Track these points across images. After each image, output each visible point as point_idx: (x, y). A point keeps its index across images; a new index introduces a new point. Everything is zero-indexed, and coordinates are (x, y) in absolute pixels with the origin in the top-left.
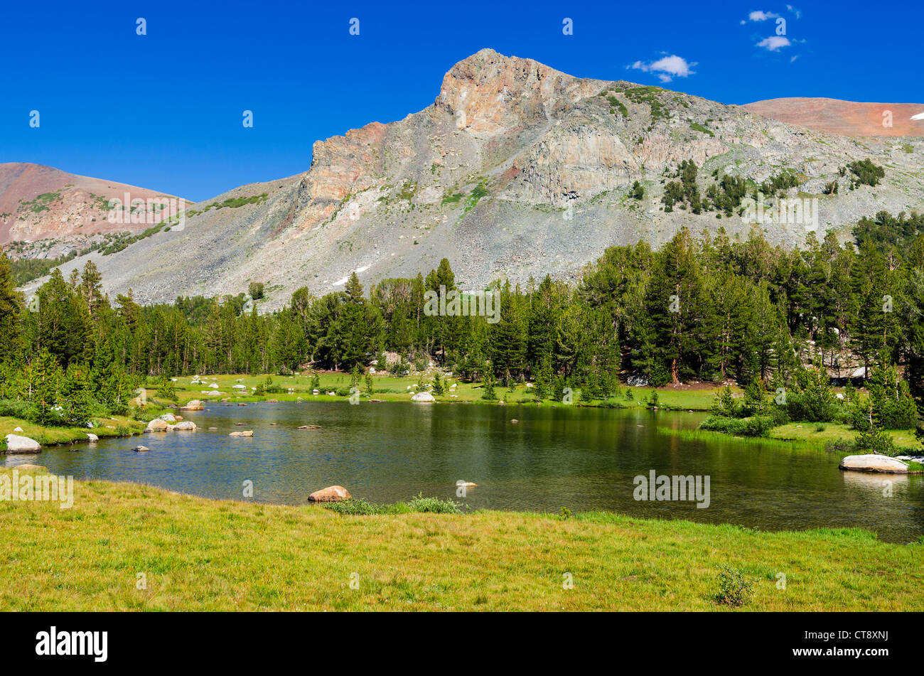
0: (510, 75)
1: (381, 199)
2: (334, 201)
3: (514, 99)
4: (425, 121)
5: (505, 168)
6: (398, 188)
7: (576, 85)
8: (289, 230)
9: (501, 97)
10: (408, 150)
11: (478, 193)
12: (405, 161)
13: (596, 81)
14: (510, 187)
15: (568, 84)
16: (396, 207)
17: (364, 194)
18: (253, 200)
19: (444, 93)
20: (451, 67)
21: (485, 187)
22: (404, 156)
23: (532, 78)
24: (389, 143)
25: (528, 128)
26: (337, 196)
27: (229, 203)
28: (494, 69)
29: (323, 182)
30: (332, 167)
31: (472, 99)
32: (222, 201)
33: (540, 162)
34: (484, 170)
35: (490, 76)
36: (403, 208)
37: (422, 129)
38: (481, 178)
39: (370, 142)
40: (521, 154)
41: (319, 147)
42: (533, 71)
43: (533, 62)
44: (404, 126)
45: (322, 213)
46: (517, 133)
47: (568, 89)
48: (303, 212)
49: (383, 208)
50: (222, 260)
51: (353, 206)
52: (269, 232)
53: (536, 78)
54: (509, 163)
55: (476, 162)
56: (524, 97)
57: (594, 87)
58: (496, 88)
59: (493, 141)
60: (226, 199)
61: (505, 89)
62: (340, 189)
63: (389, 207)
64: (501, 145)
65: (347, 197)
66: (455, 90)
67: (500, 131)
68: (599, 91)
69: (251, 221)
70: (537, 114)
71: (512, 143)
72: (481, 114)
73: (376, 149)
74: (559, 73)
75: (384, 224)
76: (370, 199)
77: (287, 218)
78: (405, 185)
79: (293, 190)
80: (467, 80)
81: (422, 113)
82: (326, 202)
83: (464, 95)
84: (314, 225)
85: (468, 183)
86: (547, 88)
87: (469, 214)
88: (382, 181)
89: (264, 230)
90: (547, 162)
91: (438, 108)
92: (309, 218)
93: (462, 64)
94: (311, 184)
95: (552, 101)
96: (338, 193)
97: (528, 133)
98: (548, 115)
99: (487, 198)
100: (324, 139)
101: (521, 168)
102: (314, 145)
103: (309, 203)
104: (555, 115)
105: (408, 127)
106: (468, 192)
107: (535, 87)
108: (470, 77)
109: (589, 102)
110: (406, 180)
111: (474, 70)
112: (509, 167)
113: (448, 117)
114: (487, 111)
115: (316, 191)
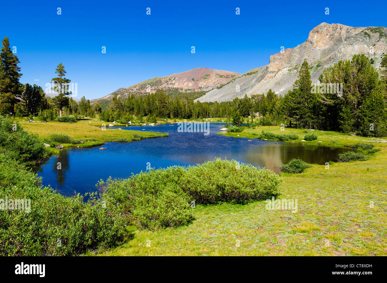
0: (331, 29)
1: (289, 70)
2: (275, 72)
3: (332, 37)
4: (303, 46)
5: (327, 58)
6: (294, 67)
7: (353, 30)
8: (263, 80)
9: (327, 36)
10: (297, 55)
11: (318, 66)
12: (296, 59)
13: (361, 28)
14: (328, 64)
15: (351, 30)
16: (293, 72)
17: (284, 69)
18: (254, 73)
19: (309, 37)
20: (312, 30)
21: (321, 64)
22: (296, 57)
23: (339, 29)
24: (292, 54)
25: (336, 45)
26: (276, 70)
27: (248, 74)
28: (325, 28)
29: (272, 67)
30: (275, 62)
31: (318, 38)
32: (246, 74)
33: (338, 55)
34: (321, 59)
35: (324, 31)
36: (295, 72)
37: (302, 49)
38: (319, 61)
39: (287, 54)
40: (333, 53)
41: (272, 57)
42: (339, 27)
43: (339, 25)
44: (297, 49)
45: (272, 75)
46: (332, 47)
47: (351, 31)
48: (267, 75)
49: (289, 73)
50: (245, 89)
51: (280, 72)
52: (257, 82)
53: (340, 29)
54: (329, 56)
55: (318, 57)
56: (335, 36)
57: (359, 30)
58: (326, 34)
59: (324, 50)
60: (247, 73)
61: (329, 34)
62: (277, 68)
63: (291, 72)
64: (327, 51)
65: (279, 70)
66: (313, 37)
67: (327, 47)
68: (361, 31)
69: (253, 79)
70: (339, 40)
71: (331, 50)
72: (321, 43)
73: (288, 56)
74: (347, 27)
75: (289, 77)
76: (285, 70)
77: (263, 77)
78: (296, 66)
79: (264, 69)
80: (317, 33)
81: (302, 44)
82: (273, 72)
83: (316, 37)
84: (270, 78)
85: (315, 63)
86: (343, 32)
87: (315, 72)
88: (289, 65)
89: (256, 81)
90: (341, 55)
91: (307, 42)
92: (268, 77)
93: (315, 28)
94: (269, 67)
95: (345, 36)
96: (276, 69)
97: (336, 46)
98: (343, 40)
99: (321, 67)
100: (273, 55)
101: (332, 57)
102: (270, 57)
103: (268, 73)
104: (345, 40)
105: (298, 49)
106: (315, 66)
107: (339, 32)
108: (318, 32)
109: (357, 35)
110: (296, 64)
111: (319, 29)
112: (329, 57)
113: (311, 44)
114: (323, 41)
115: (270, 69)
